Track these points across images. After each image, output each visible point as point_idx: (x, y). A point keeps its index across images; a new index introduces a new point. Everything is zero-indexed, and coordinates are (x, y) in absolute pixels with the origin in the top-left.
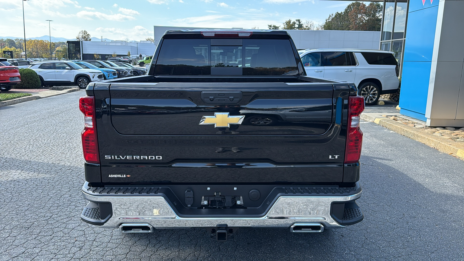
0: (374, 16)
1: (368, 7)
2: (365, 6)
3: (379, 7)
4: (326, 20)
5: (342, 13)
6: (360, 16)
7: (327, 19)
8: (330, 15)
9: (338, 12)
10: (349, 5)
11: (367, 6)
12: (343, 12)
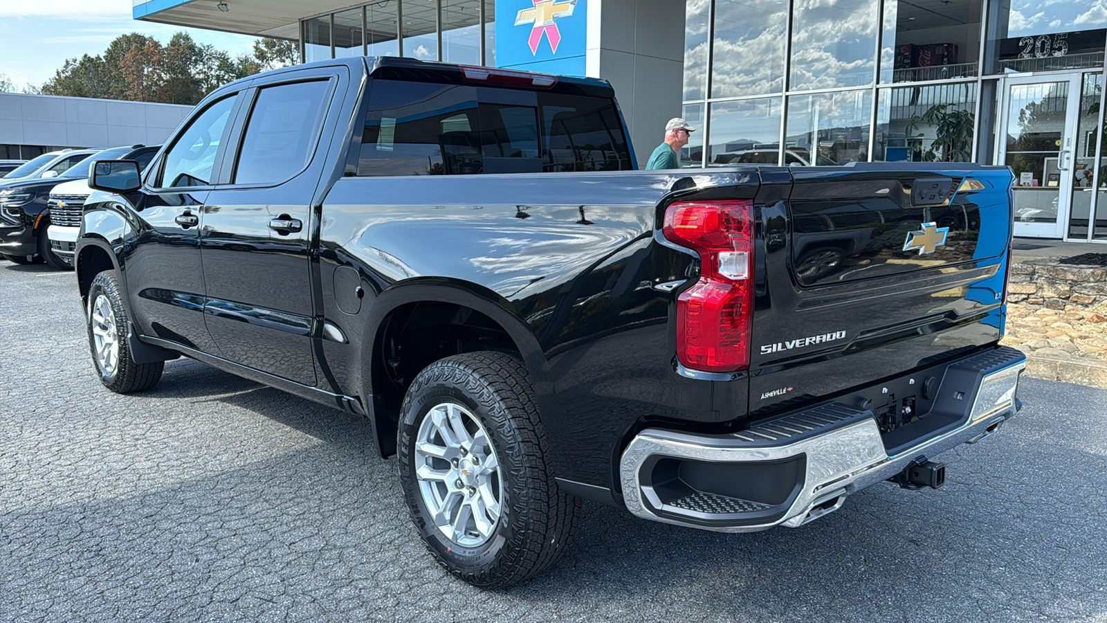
0: (185, 72)
1: (166, 49)
2: (160, 45)
3: (194, 50)
4: (58, 72)
5: (98, 58)
6: (150, 69)
7: (60, 71)
8: (67, 62)
9: (89, 55)
10: (115, 39)
11: (163, 47)
12: (101, 57)
